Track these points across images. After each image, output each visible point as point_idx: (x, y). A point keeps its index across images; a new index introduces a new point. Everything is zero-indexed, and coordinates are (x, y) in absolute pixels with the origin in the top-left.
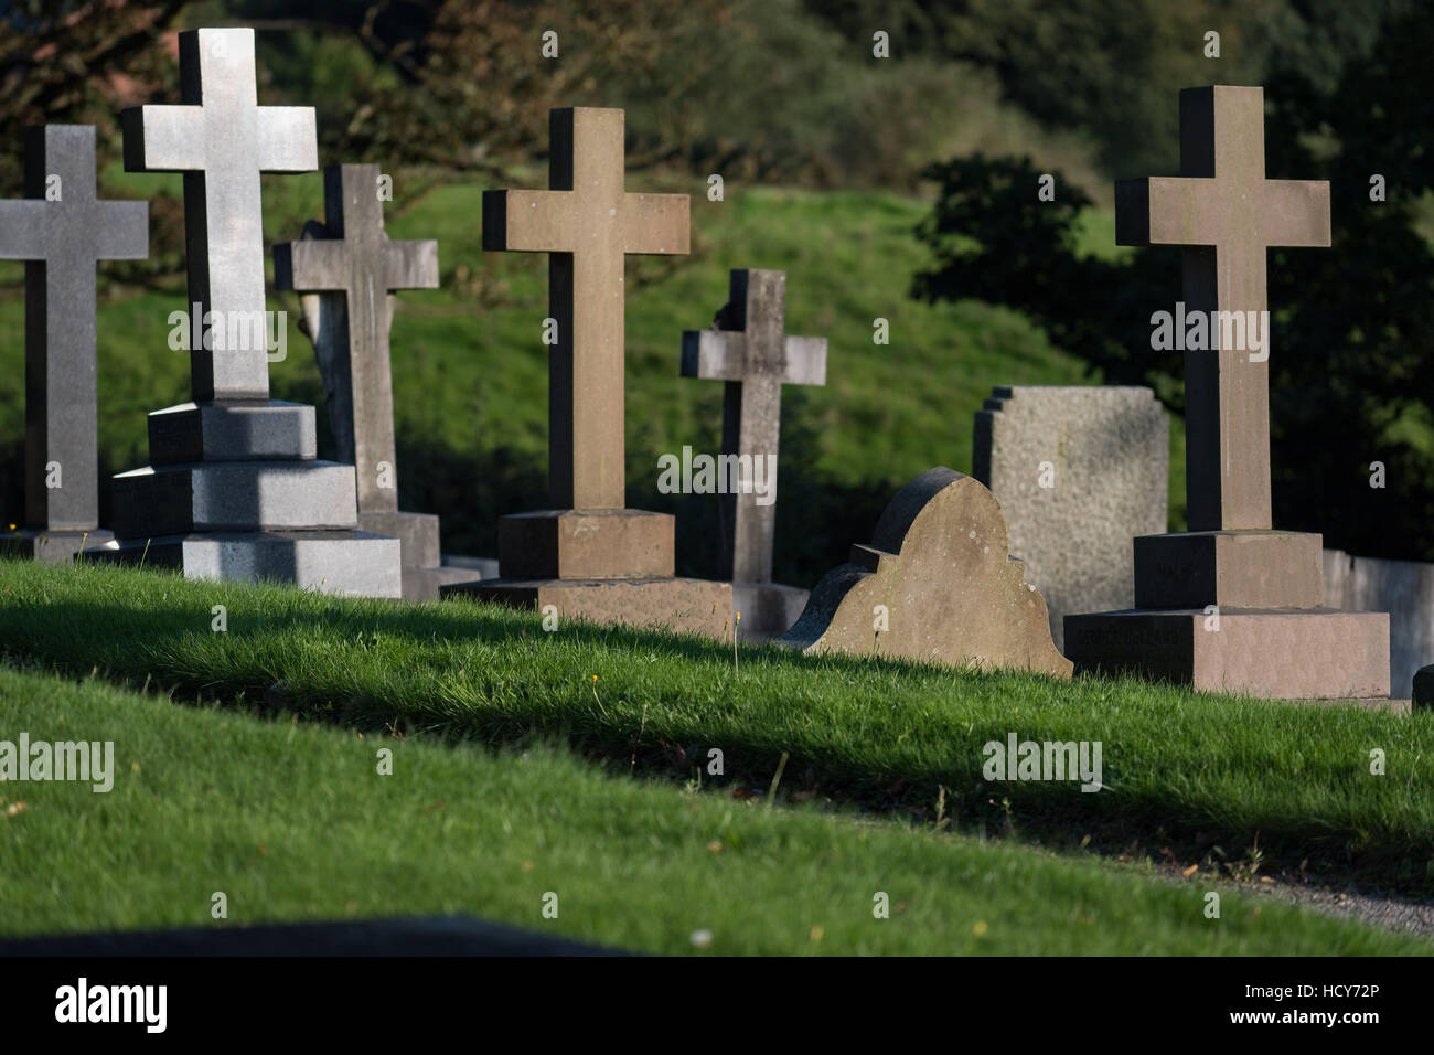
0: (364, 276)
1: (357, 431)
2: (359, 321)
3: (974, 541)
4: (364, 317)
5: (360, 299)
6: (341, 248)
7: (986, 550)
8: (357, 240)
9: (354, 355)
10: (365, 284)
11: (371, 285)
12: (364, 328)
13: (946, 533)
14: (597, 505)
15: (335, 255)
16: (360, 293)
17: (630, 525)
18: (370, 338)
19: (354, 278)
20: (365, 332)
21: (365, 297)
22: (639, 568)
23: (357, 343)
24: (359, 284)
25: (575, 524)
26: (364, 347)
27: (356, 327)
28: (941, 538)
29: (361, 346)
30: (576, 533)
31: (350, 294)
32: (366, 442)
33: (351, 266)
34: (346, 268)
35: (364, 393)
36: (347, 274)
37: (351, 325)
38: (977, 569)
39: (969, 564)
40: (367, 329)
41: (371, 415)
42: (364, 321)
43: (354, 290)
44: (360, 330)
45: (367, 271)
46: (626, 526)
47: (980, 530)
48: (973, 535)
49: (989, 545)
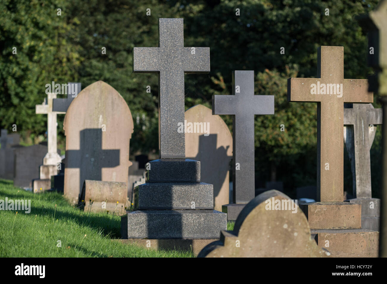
0: (360, 120)
1: (356, 171)
2: (358, 135)
3: (286, 230)
4: (360, 133)
5: (358, 128)
6: (352, 111)
7: (296, 234)
8: (358, 108)
9: (356, 146)
10: (360, 123)
11: (363, 123)
12: (360, 137)
13: (268, 225)
14: (331, 200)
15: (349, 113)
16: (358, 125)
17: (341, 208)
18: (362, 140)
19: (356, 121)
20: (360, 139)
21: (361, 127)
22: (345, 225)
23: (357, 142)
24: (358, 123)
25: (316, 208)
26: (360, 144)
27: (356, 137)
28: (264, 228)
29: (359, 143)
30: (316, 211)
31: (355, 126)
32: (360, 175)
33: (355, 117)
34: (353, 118)
35: (359, 159)
36: (354, 120)
37: (355, 136)
38: (291, 244)
39: (285, 242)
40: (361, 137)
41: (362, 166)
42: (360, 135)
43: (356, 125)
44: (358, 138)
45: (361, 118)
46: (339, 209)
47: (290, 223)
48: (285, 226)
49: (297, 232)
